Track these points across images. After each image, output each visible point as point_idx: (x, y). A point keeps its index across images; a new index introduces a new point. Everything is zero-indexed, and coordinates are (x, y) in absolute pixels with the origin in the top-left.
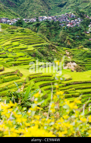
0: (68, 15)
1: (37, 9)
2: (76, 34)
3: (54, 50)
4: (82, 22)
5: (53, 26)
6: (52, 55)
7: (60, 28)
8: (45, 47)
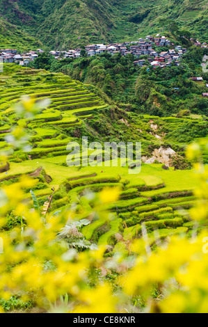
0: (154, 41)
1: (82, 28)
2: (171, 82)
3: (122, 121)
4: (185, 54)
5: (119, 65)
6: (118, 132)
7: (135, 71)
8: (101, 114)
